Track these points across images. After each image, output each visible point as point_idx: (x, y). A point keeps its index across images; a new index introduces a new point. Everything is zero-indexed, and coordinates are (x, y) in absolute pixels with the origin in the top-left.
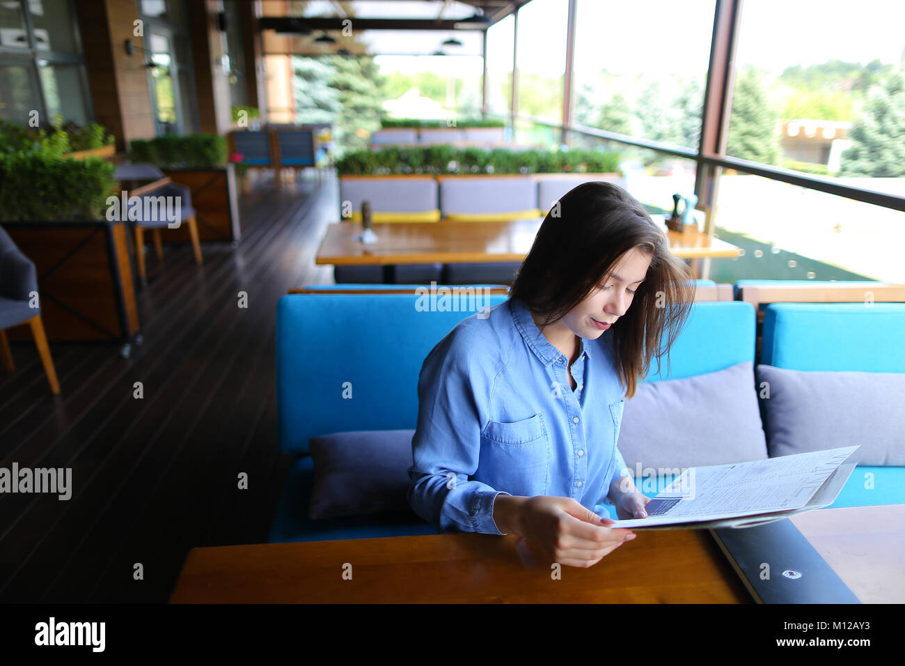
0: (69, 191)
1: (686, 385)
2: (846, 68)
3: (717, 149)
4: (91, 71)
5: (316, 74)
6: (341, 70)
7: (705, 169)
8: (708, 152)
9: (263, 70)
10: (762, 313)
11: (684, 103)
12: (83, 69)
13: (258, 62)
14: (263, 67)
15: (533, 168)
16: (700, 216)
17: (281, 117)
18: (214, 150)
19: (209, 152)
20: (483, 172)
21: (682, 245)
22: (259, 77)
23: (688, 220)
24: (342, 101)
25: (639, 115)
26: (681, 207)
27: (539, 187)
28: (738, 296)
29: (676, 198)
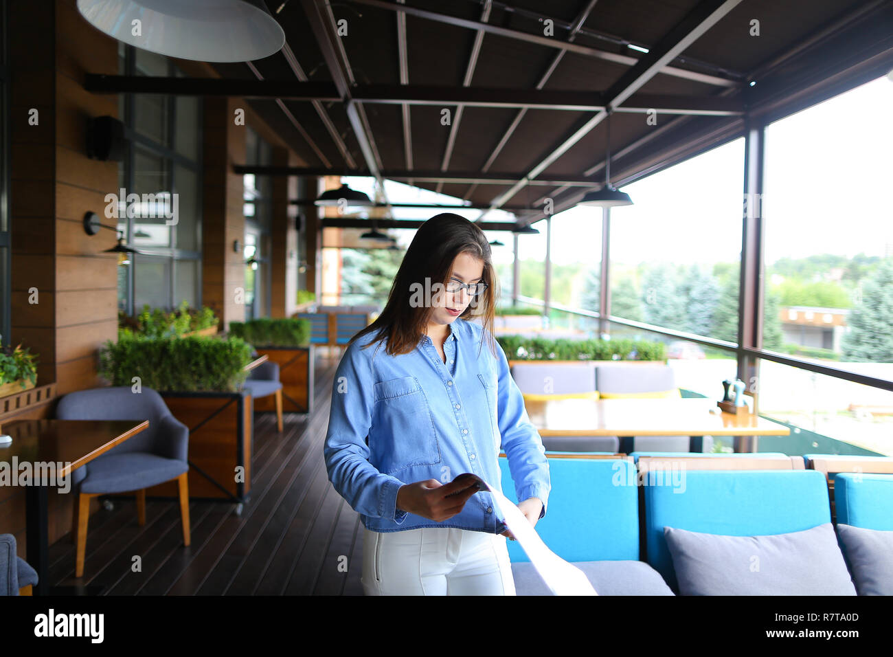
0: (215, 367)
1: (781, 538)
2: (834, 261)
3: (754, 343)
4: (205, 265)
5: (353, 261)
6: (374, 258)
7: (746, 360)
8: (747, 345)
9: (321, 261)
10: (832, 482)
11: (687, 290)
12: (200, 264)
13: (318, 254)
14: (322, 258)
15: (590, 356)
16: (749, 399)
17: (330, 301)
18: (301, 332)
19: (295, 333)
20: (546, 358)
21: (735, 424)
22: (318, 266)
23: (740, 404)
24: (373, 285)
25: (644, 300)
26: (731, 393)
27: (597, 370)
28: (810, 465)
29: (726, 385)
